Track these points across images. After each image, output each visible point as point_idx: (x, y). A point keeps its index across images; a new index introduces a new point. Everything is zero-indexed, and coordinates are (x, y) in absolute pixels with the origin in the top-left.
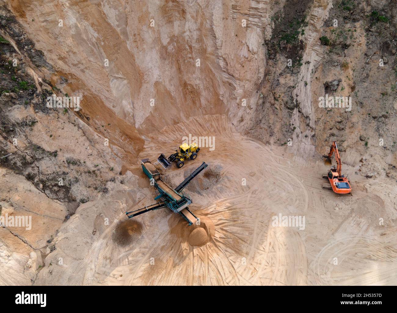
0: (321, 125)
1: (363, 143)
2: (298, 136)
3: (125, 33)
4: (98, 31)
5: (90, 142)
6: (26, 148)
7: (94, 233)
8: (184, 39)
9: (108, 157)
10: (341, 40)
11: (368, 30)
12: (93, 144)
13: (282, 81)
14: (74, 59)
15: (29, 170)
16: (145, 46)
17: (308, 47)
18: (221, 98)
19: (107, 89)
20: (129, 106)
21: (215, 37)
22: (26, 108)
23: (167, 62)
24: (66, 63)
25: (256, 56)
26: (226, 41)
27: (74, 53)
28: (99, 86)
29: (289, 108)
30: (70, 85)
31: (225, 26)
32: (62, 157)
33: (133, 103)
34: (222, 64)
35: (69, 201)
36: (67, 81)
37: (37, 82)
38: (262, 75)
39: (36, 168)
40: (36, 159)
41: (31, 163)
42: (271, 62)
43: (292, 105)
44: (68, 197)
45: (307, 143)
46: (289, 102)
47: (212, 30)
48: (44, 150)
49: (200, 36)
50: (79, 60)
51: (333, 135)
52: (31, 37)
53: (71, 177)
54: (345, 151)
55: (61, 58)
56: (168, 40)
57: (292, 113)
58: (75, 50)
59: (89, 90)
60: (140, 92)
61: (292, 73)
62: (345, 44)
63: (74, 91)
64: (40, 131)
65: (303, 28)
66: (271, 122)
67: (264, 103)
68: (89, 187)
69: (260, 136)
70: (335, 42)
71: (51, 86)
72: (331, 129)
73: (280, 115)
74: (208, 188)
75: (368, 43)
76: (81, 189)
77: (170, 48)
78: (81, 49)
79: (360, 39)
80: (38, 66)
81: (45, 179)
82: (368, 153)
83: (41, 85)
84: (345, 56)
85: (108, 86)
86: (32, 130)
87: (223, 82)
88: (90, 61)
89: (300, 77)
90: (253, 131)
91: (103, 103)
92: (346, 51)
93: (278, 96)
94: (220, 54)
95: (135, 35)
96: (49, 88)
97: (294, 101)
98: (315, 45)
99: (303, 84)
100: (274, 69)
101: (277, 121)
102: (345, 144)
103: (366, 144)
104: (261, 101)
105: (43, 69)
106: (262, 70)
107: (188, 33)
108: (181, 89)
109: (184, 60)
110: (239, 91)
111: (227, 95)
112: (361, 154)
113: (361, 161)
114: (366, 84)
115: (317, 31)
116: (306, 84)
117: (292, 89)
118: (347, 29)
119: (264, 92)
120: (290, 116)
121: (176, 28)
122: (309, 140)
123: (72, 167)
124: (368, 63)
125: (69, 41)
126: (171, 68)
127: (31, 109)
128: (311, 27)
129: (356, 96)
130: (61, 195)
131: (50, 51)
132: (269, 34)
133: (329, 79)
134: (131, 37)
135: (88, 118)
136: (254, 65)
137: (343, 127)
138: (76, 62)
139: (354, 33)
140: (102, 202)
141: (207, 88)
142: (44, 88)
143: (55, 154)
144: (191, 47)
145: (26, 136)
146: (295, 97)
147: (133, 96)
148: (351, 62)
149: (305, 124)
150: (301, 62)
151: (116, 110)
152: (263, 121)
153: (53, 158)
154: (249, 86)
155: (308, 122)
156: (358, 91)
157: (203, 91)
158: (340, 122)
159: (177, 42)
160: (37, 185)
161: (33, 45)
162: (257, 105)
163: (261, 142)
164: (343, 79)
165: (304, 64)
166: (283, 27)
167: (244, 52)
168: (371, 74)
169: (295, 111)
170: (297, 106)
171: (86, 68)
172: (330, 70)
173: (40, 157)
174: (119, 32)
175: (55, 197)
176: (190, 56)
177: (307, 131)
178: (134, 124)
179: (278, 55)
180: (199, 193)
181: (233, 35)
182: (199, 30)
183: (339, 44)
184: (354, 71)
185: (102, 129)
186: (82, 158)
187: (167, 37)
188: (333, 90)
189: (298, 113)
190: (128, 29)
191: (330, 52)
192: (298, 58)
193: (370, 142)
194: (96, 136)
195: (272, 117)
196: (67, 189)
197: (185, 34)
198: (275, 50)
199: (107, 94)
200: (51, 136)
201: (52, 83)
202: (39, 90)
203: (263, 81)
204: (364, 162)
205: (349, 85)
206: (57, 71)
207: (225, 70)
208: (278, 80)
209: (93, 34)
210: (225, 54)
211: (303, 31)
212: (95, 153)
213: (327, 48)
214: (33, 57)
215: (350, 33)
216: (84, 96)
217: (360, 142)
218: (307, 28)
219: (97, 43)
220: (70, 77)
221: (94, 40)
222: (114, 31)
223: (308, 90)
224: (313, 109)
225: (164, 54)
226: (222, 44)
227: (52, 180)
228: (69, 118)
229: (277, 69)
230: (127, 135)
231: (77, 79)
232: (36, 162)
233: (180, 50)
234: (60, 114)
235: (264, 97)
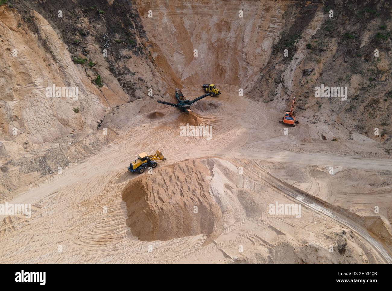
0: (295, 93)
1: (318, 105)
2: (277, 98)
3: (192, 34)
4: (177, 29)
5: (153, 75)
6: (122, 68)
7: (139, 112)
8: (225, 41)
9: (160, 85)
10: (320, 47)
11: (340, 44)
12: (154, 77)
13: (277, 67)
14: (159, 38)
15: (120, 77)
16: (201, 41)
17: (299, 50)
18: (239, 76)
19: (172, 55)
20: (181, 69)
21: (244, 41)
22: (129, 51)
23: (211, 51)
24: (155, 39)
25: (265, 53)
26: (249, 44)
27: (161, 35)
28: (168, 53)
29: (277, 83)
30: (153, 48)
31: (251, 36)
32: (137, 76)
33: (184, 69)
34: (244, 56)
35: (133, 97)
36: (152, 46)
37: (138, 43)
38: (266, 64)
39: (123, 77)
40: (125, 73)
41: (122, 75)
42: (273, 56)
43: (279, 81)
44: (133, 95)
45: (282, 103)
46: (278, 78)
47: (243, 38)
48: (130, 71)
49: (236, 41)
50: (162, 39)
51: (300, 100)
52: (143, 24)
53: (138, 86)
54: (306, 110)
55: (153, 36)
56: (216, 40)
57: (278, 85)
58: (161, 34)
59: (162, 54)
60: (190, 63)
61: (285, 63)
62: (322, 49)
63: (154, 52)
64: (131, 62)
65: (299, 40)
66: (263, 89)
67: (262, 78)
68: (145, 93)
69: (254, 97)
70: (315, 47)
71: (144, 46)
72: (300, 96)
73: (270, 86)
74: (208, 110)
75: (338, 50)
76: (140, 92)
77: (216, 44)
78: (165, 34)
79: (333, 47)
80: (141, 37)
81: (125, 83)
82: (320, 112)
83: (139, 44)
84: (320, 56)
85: (173, 54)
86: (128, 61)
87: (243, 67)
88: (167, 40)
89: (289, 66)
90: (250, 93)
91: (167, 61)
92: (322, 53)
93: (271, 75)
94: (244, 51)
95: (197, 35)
96: (142, 47)
97: (281, 79)
98: (303, 49)
99: (290, 70)
100: (274, 60)
101: (267, 89)
102: (306, 106)
103: (320, 106)
104: (261, 77)
105: (143, 38)
106: (267, 61)
107: (229, 39)
108: (215, 67)
109: (222, 52)
110: (250, 72)
111: (243, 75)
112: (315, 112)
113: (314, 116)
114: (330, 73)
115: (306, 41)
116: (292, 70)
117: (282, 72)
118: (325, 41)
119: (264, 73)
120: (276, 87)
121: (223, 35)
122: (284, 101)
123: (140, 81)
124: (334, 61)
125: (160, 29)
126: (213, 55)
127: (131, 52)
128: (303, 39)
129: (322, 79)
130: (130, 92)
131: (150, 32)
132: (277, 41)
133: (307, 68)
134: (194, 36)
135: (156, 66)
136: (263, 58)
137: (308, 95)
138: (160, 40)
139: (330, 44)
140: (148, 102)
141: (231, 70)
142: (140, 46)
143: (134, 74)
144: (228, 46)
145: (124, 63)
146: (282, 77)
147: (185, 65)
148: (324, 60)
149: (284, 92)
150: (293, 58)
151: (173, 67)
152: (258, 88)
153: (133, 75)
154: (256, 69)
155: (286, 91)
156: (324, 76)
157: (229, 71)
158: (307, 93)
159: (221, 42)
160: (121, 84)
161: (143, 28)
162: (258, 79)
163: (253, 100)
164: (316, 69)
165: (294, 59)
166: (286, 39)
167: (259, 50)
168: (335, 67)
169: (280, 84)
170: (283, 81)
171: (164, 43)
172: (308, 63)
173: (127, 73)
174: (188, 32)
175: (127, 92)
176: (226, 51)
177: (284, 96)
178: (181, 78)
179: (278, 53)
180: (202, 110)
181: (255, 41)
182: (236, 38)
183: (318, 49)
184: (324, 65)
185: (162, 72)
186: (146, 80)
187: (215, 38)
188: (308, 74)
189: (282, 86)
190: (194, 32)
191: (311, 53)
192: (291, 56)
193: (323, 106)
194: (157, 73)
195: (265, 87)
196: (134, 90)
197: (227, 39)
198: (277, 50)
199: (170, 58)
200: (135, 66)
201: (145, 46)
202: (138, 46)
203: (266, 67)
204: (316, 117)
205: (319, 72)
206: (149, 41)
207: (245, 60)
208: (275, 67)
209: (174, 30)
210: (247, 51)
211: (298, 41)
212: (154, 80)
213: (310, 50)
214: (141, 33)
215: (327, 44)
216: (158, 55)
217: (317, 105)
218: (301, 39)
219: (174, 34)
220: (154, 45)
221: (173, 32)
222: (186, 31)
223: (292, 74)
224: (292, 84)
225: (211, 47)
226: (247, 45)
227: (128, 84)
228: (147, 61)
229: (276, 61)
230: (174, 81)
231: (158, 47)
232: (124, 75)
233: (221, 46)
234: (143, 59)
235: (263, 76)
